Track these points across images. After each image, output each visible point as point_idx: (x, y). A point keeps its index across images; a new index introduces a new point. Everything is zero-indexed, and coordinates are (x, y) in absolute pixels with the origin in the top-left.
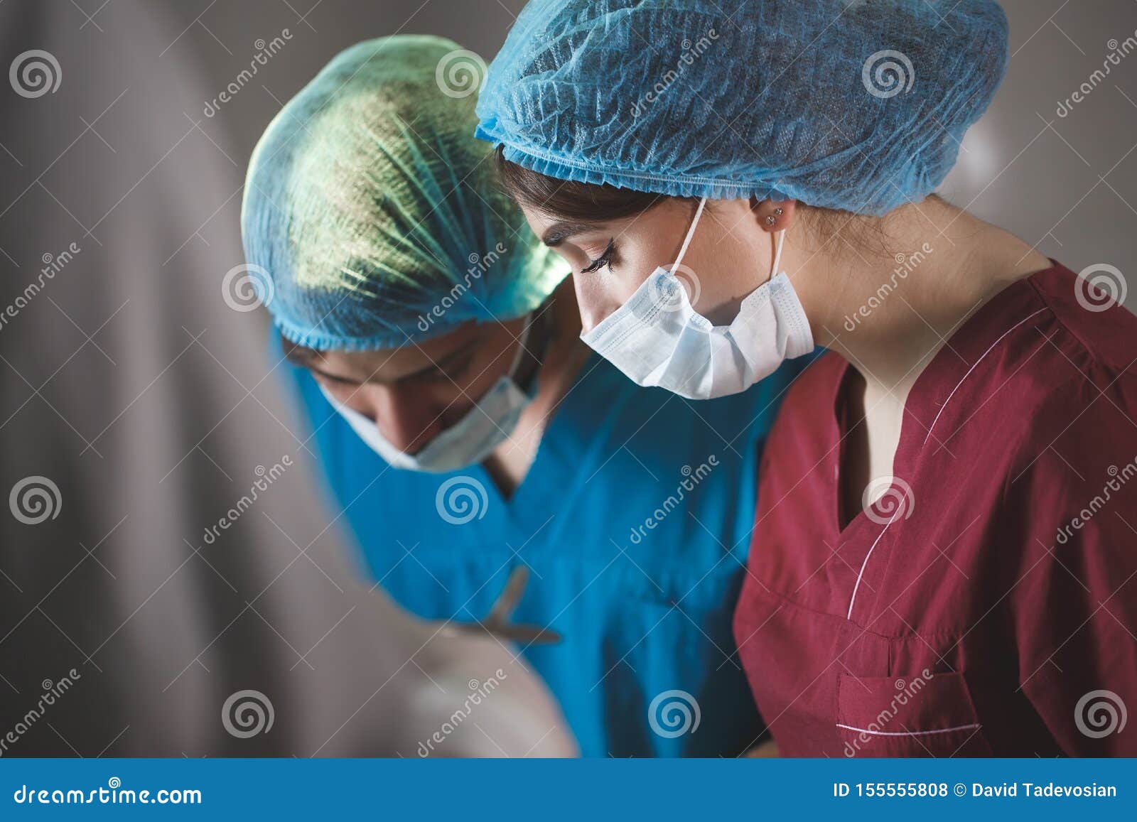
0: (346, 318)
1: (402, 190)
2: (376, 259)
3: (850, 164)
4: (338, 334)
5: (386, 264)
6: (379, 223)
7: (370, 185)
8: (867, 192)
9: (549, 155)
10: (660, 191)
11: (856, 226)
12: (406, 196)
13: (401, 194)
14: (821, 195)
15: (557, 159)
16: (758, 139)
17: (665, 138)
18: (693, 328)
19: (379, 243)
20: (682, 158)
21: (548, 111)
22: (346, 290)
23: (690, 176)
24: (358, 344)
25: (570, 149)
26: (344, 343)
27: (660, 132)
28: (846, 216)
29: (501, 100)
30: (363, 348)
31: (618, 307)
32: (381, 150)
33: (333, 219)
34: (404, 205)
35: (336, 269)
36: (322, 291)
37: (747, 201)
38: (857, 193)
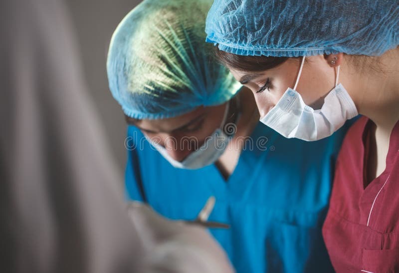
0: (147, 105)
1: (169, 51)
2: (158, 81)
3: (364, 35)
4: (145, 113)
5: (163, 83)
6: (159, 66)
7: (156, 50)
8: (373, 46)
9: (237, 46)
10: (285, 55)
11: (369, 61)
12: (171, 54)
13: (169, 53)
14: (353, 49)
15: (241, 47)
16: (323, 29)
17: (285, 33)
18: (306, 112)
19: (160, 74)
20: (293, 41)
21: (234, 28)
22: (146, 94)
23: (297, 48)
24: (154, 117)
25: (246, 42)
26: (148, 116)
27: (283, 31)
28: (364, 57)
29: (215, 25)
30: (156, 118)
31: (274, 106)
32: (161, 35)
33: (141, 64)
34: (170, 58)
35: (142, 85)
36: (137, 95)
37: (322, 55)
38: (368, 47)
